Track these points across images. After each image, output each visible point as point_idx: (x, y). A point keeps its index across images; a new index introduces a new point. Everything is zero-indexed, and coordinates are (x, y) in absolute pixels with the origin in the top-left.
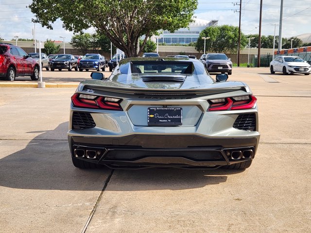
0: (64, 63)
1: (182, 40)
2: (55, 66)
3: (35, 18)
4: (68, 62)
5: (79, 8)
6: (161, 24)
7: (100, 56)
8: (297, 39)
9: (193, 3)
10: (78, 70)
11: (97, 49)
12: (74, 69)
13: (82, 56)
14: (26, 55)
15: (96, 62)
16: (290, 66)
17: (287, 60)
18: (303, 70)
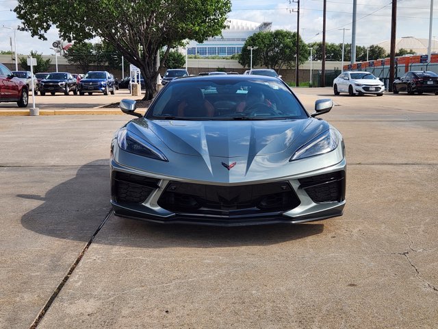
0: (59, 84)
1: (222, 50)
2: (46, 89)
3: (23, 26)
4: (64, 83)
5: (79, 11)
6: (186, 32)
7: (108, 75)
8: (379, 48)
9: (226, 4)
10: (78, 93)
11: (102, 64)
12: (72, 93)
13: (82, 75)
14: (10, 73)
15: (102, 83)
16: (358, 85)
17: (354, 77)
18: (374, 89)
